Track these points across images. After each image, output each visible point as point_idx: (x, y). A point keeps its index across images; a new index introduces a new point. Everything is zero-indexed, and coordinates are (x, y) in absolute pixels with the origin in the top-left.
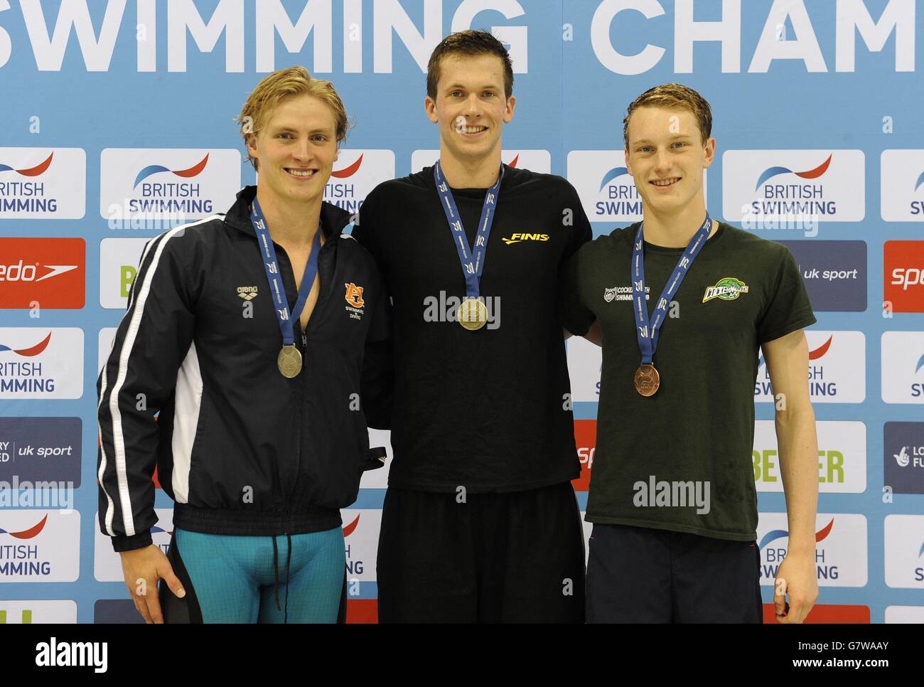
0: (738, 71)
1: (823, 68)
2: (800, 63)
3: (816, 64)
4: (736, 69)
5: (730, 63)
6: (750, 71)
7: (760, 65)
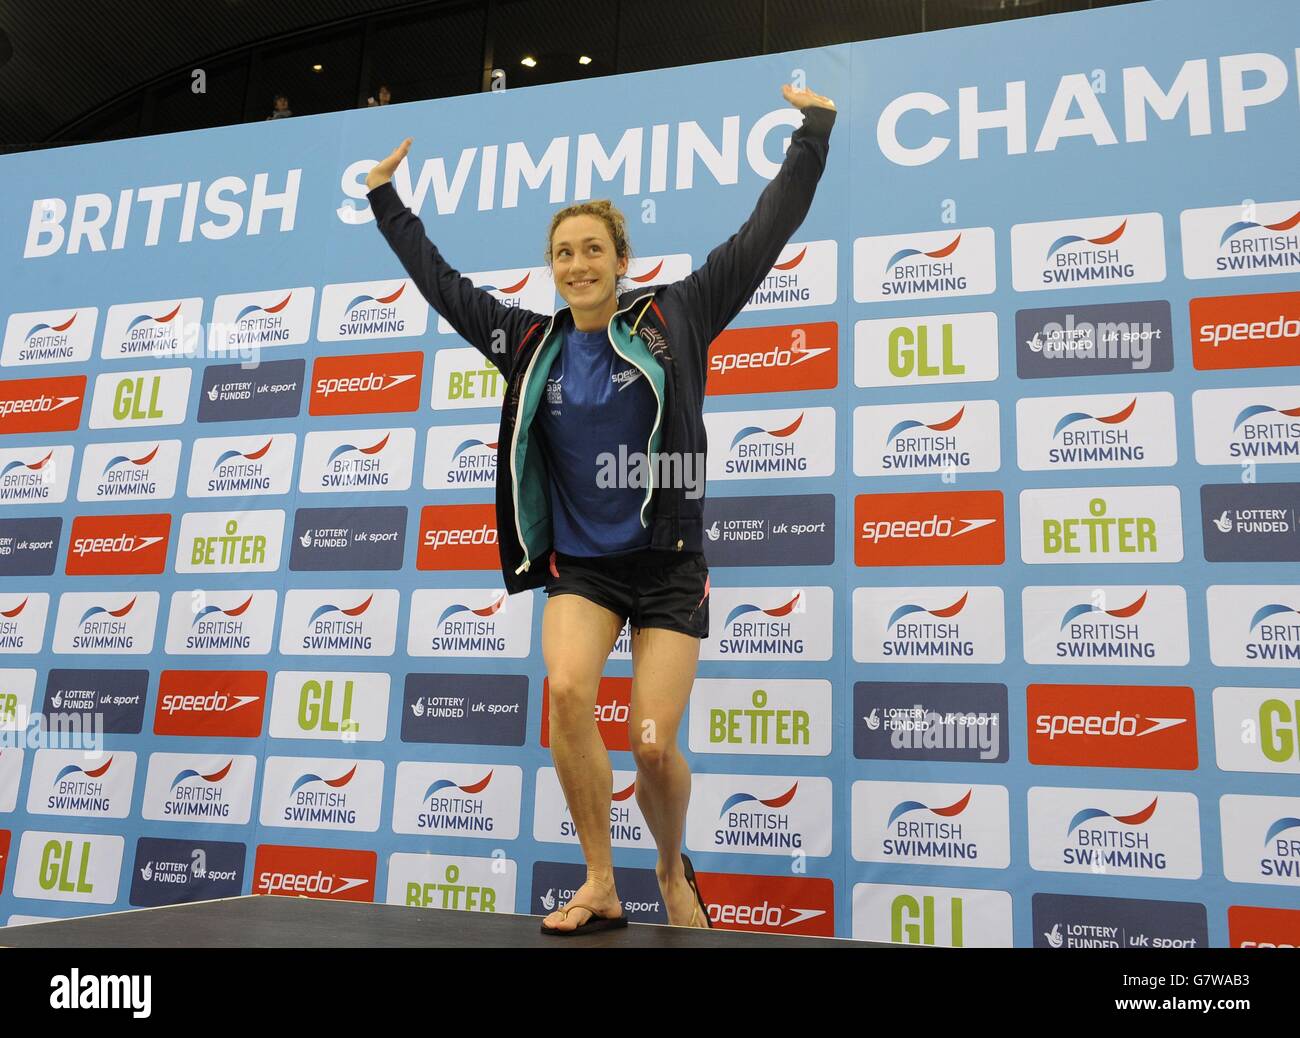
0: (1024, 151)
1: (1111, 139)
2: (1089, 139)
3: (1105, 136)
4: (1023, 149)
5: (1016, 145)
6: (1037, 150)
7: (1047, 143)
